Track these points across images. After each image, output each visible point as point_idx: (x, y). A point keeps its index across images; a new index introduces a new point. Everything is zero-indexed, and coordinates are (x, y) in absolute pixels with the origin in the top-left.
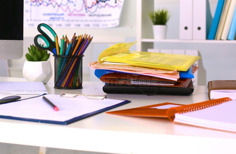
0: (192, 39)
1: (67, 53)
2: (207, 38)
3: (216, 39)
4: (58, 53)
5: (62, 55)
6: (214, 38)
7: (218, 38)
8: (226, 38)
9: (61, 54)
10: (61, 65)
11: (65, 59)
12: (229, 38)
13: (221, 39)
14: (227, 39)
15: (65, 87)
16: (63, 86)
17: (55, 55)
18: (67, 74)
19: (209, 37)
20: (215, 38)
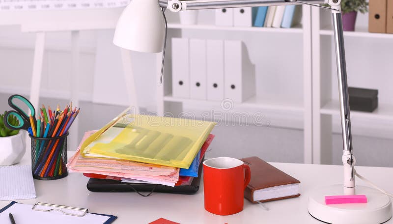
0: (233, 26)
1: (45, 135)
2: (254, 24)
3: (266, 27)
4: (34, 135)
5: (40, 137)
6: (263, 25)
7: (269, 25)
8: (279, 25)
9: (38, 135)
10: (39, 149)
11: (43, 142)
12: (283, 26)
13: (272, 27)
14: (281, 27)
15: (44, 177)
16: (42, 176)
17: (31, 135)
18: (46, 161)
19: (256, 24)
20: (265, 25)
